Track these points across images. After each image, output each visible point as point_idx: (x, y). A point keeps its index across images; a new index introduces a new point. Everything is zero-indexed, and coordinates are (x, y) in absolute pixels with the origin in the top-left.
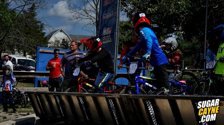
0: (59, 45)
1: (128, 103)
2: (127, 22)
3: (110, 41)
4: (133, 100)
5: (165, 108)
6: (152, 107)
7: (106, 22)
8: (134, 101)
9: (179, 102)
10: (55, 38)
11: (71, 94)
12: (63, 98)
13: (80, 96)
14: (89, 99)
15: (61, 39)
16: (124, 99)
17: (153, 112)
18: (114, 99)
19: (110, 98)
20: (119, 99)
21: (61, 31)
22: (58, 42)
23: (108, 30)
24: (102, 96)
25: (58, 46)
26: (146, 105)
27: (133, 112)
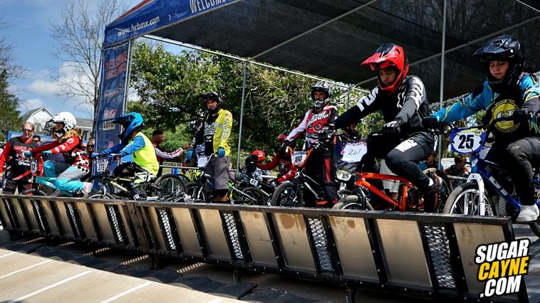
0: (41, 130)
1: (135, 213)
2: (136, 102)
3: (114, 128)
4: (142, 209)
5: (184, 220)
6: (167, 219)
7: (108, 101)
8: (143, 211)
9: (203, 212)
10: (35, 119)
11: (56, 199)
12: (45, 205)
13: (68, 203)
14: (82, 207)
15: (44, 121)
16: (131, 208)
17: (169, 225)
18: (116, 207)
19: (111, 206)
20: (123, 206)
21: (44, 110)
22: (39, 125)
23: (111, 112)
24: (99, 202)
25: (38, 130)
26: (159, 215)
27: (141, 224)
